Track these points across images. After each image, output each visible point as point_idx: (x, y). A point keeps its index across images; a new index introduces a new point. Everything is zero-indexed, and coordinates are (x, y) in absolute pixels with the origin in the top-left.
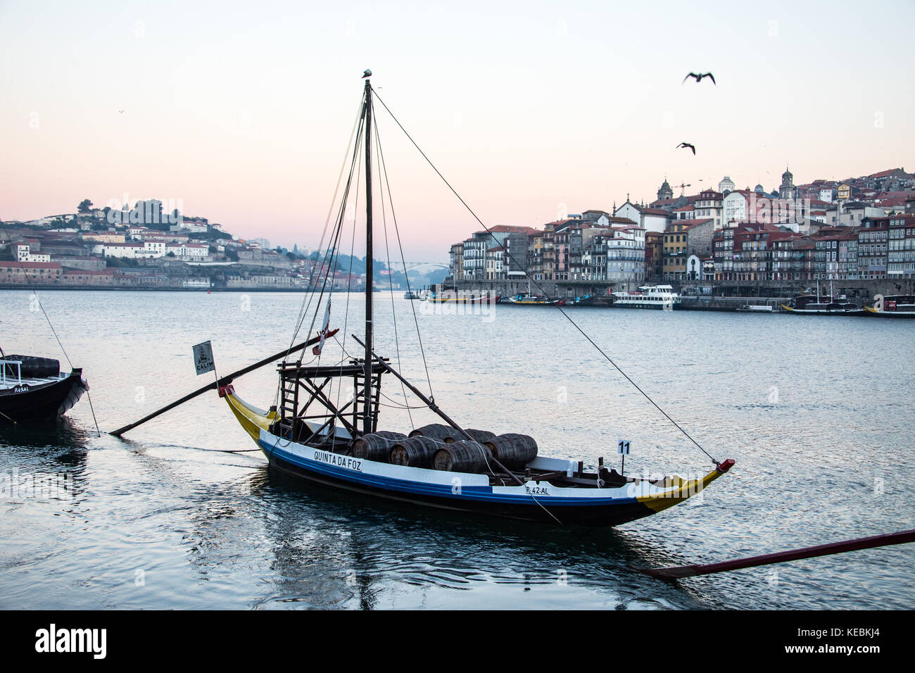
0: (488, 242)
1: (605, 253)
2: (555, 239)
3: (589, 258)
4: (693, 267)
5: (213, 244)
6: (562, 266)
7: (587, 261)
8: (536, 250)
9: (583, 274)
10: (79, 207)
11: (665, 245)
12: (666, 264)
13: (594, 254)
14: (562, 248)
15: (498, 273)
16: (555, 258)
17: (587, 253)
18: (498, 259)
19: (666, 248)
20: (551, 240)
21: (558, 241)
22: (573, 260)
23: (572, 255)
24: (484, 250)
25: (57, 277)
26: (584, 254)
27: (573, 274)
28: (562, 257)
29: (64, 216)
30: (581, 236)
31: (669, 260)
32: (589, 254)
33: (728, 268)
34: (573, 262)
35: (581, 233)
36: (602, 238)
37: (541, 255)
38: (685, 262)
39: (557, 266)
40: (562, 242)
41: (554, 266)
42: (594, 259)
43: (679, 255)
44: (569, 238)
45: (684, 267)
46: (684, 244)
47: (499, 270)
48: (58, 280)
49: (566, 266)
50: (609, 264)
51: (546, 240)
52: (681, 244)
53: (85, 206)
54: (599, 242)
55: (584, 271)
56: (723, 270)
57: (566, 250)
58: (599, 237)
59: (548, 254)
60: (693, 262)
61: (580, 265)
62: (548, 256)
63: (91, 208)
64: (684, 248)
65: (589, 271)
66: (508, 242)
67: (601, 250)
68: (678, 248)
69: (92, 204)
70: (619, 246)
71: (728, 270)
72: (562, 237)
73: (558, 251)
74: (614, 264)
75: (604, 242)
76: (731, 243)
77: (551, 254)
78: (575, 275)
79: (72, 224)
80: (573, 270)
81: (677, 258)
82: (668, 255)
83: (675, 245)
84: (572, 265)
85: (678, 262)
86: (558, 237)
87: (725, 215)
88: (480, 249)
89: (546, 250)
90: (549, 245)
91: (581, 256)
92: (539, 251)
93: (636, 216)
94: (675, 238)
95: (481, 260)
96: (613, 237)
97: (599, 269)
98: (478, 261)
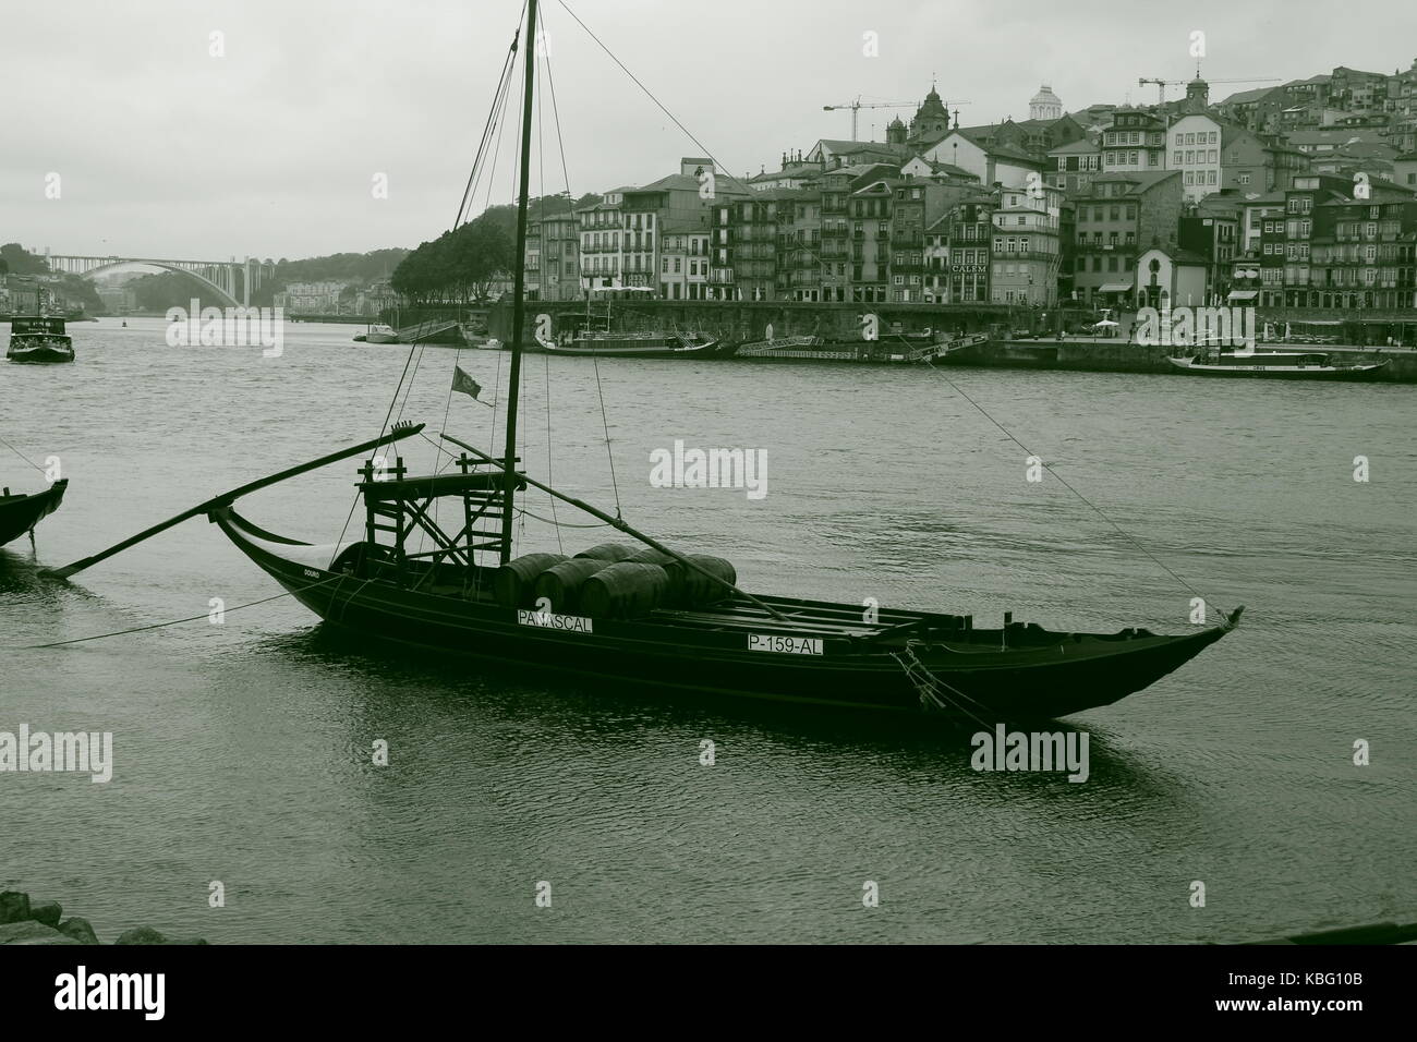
0: (662, 212)
1: (987, 243)
2: (853, 209)
3: (943, 253)
4: (1154, 277)
6: (870, 271)
7: (937, 260)
8: (801, 232)
9: (927, 291)
11: (1080, 228)
12: (1082, 268)
13: (957, 244)
14: (871, 229)
15: (693, 287)
16: (852, 253)
17: (937, 242)
18: (695, 253)
19: (1083, 235)
20: (844, 211)
21: (859, 214)
22: (899, 258)
23: (897, 246)
24: (653, 230)
26: (930, 242)
27: (900, 290)
28: (870, 251)
30: (922, 202)
31: (1089, 261)
32: (944, 243)
33: (1296, 279)
34: (900, 262)
35: (923, 195)
36: (978, 207)
37: (816, 245)
38: (1132, 266)
39: (858, 273)
40: (871, 215)
41: (850, 270)
42: (953, 254)
43: (1117, 250)
44: (889, 208)
45: (1130, 274)
46: (1132, 226)
47: (699, 278)
49: (882, 273)
50: (997, 268)
51: (827, 211)
52: (1123, 226)
54: (971, 216)
55: (930, 283)
56: (1284, 285)
57: (883, 234)
58: (971, 207)
59: (834, 243)
60: (1155, 266)
61: (918, 270)
62: (833, 247)
64: (1130, 234)
65: (942, 283)
66: (724, 215)
67: (976, 234)
68: (1114, 234)
70: (1022, 228)
71: (1296, 285)
72: (872, 205)
73: (859, 234)
74: (1010, 268)
75: (982, 216)
76: (1307, 225)
77: (842, 243)
78: (907, 292)
80: (899, 280)
81: (1113, 256)
82: (1095, 250)
83: (1106, 226)
84: (897, 270)
85: (1113, 267)
86: (859, 205)
87: (1169, 163)
88: (638, 229)
89: (827, 234)
90: (835, 222)
91: (920, 248)
92: (808, 237)
93: (972, 159)
94: (1106, 211)
95: (643, 255)
96: (998, 206)
97: (969, 283)
98: (633, 256)
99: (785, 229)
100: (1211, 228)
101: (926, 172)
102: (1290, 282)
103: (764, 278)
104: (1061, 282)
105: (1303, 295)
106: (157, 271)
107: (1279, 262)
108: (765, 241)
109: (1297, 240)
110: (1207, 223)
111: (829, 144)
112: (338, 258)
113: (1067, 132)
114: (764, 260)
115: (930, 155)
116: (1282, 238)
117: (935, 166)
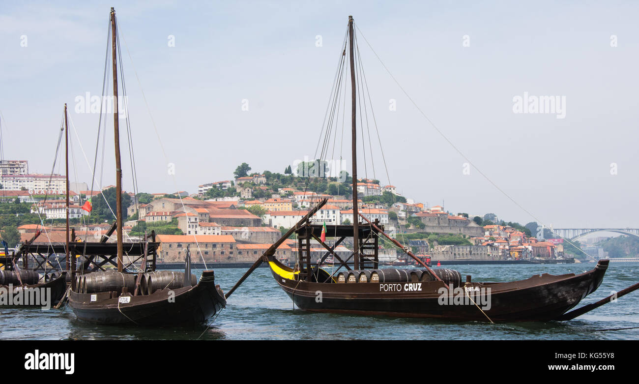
5: (392, 210)
10: (235, 173)
25: (231, 253)
29: (221, 184)
48: (232, 256)
53: (242, 171)
63: (249, 173)
69: (250, 169)
79: (232, 192)
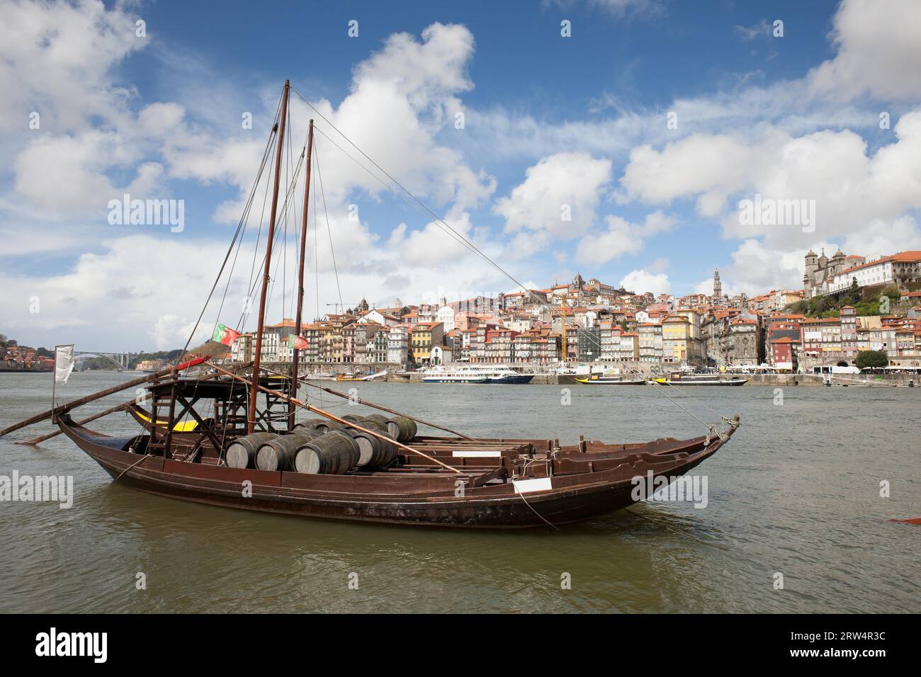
0: (280, 334)
1: (386, 343)
2: (343, 333)
3: (372, 346)
4: (436, 354)
6: (349, 352)
7: (370, 349)
8: (326, 340)
9: (367, 358)
11: (414, 339)
12: (415, 352)
13: (376, 344)
14: (349, 339)
15: (290, 358)
16: (343, 347)
17: (370, 343)
20: (340, 334)
21: (345, 335)
22: (359, 348)
23: (357, 345)
24: (277, 340)
26: (368, 343)
27: (358, 358)
28: (349, 346)
30: (366, 330)
31: (417, 349)
32: (372, 343)
36: (383, 332)
37: (331, 344)
38: (430, 351)
39: (345, 353)
40: (349, 335)
41: (342, 352)
42: (376, 347)
43: (425, 346)
44: (354, 332)
45: (429, 353)
49: (353, 352)
50: (389, 352)
51: (335, 334)
52: (427, 339)
54: (381, 335)
55: (368, 355)
56: (477, 356)
57: (353, 341)
58: (381, 332)
59: (337, 343)
60: (437, 350)
61: (365, 352)
62: (337, 345)
64: (429, 341)
65: (372, 355)
67: (383, 341)
68: (424, 341)
70: (397, 339)
72: (349, 332)
73: (345, 341)
74: (393, 352)
75: (384, 335)
76: (483, 338)
77: (340, 344)
78: (361, 359)
80: (358, 355)
81: (424, 348)
82: (418, 347)
83: (422, 339)
84: (358, 352)
85: (424, 351)
86: (345, 332)
87: (438, 320)
88: (272, 339)
89: (335, 341)
90: (338, 337)
91: (365, 345)
92: (329, 342)
93: (380, 319)
94: (422, 334)
95: (274, 348)
96: (389, 332)
97: (381, 354)
98: (270, 348)
99: (321, 339)
100: (452, 340)
101: (365, 321)
102: (479, 355)
103: (314, 355)
104: (408, 356)
105: (490, 359)
106: (95, 356)
107: (475, 349)
108: (314, 343)
109: (480, 343)
110: (451, 338)
111: (329, 315)
112: (160, 353)
113: (405, 312)
114: (314, 349)
115: (366, 317)
116: (476, 342)
117: (368, 320)
